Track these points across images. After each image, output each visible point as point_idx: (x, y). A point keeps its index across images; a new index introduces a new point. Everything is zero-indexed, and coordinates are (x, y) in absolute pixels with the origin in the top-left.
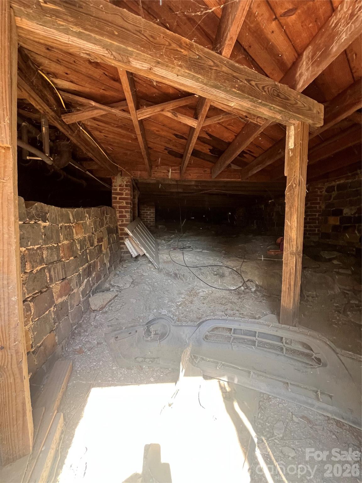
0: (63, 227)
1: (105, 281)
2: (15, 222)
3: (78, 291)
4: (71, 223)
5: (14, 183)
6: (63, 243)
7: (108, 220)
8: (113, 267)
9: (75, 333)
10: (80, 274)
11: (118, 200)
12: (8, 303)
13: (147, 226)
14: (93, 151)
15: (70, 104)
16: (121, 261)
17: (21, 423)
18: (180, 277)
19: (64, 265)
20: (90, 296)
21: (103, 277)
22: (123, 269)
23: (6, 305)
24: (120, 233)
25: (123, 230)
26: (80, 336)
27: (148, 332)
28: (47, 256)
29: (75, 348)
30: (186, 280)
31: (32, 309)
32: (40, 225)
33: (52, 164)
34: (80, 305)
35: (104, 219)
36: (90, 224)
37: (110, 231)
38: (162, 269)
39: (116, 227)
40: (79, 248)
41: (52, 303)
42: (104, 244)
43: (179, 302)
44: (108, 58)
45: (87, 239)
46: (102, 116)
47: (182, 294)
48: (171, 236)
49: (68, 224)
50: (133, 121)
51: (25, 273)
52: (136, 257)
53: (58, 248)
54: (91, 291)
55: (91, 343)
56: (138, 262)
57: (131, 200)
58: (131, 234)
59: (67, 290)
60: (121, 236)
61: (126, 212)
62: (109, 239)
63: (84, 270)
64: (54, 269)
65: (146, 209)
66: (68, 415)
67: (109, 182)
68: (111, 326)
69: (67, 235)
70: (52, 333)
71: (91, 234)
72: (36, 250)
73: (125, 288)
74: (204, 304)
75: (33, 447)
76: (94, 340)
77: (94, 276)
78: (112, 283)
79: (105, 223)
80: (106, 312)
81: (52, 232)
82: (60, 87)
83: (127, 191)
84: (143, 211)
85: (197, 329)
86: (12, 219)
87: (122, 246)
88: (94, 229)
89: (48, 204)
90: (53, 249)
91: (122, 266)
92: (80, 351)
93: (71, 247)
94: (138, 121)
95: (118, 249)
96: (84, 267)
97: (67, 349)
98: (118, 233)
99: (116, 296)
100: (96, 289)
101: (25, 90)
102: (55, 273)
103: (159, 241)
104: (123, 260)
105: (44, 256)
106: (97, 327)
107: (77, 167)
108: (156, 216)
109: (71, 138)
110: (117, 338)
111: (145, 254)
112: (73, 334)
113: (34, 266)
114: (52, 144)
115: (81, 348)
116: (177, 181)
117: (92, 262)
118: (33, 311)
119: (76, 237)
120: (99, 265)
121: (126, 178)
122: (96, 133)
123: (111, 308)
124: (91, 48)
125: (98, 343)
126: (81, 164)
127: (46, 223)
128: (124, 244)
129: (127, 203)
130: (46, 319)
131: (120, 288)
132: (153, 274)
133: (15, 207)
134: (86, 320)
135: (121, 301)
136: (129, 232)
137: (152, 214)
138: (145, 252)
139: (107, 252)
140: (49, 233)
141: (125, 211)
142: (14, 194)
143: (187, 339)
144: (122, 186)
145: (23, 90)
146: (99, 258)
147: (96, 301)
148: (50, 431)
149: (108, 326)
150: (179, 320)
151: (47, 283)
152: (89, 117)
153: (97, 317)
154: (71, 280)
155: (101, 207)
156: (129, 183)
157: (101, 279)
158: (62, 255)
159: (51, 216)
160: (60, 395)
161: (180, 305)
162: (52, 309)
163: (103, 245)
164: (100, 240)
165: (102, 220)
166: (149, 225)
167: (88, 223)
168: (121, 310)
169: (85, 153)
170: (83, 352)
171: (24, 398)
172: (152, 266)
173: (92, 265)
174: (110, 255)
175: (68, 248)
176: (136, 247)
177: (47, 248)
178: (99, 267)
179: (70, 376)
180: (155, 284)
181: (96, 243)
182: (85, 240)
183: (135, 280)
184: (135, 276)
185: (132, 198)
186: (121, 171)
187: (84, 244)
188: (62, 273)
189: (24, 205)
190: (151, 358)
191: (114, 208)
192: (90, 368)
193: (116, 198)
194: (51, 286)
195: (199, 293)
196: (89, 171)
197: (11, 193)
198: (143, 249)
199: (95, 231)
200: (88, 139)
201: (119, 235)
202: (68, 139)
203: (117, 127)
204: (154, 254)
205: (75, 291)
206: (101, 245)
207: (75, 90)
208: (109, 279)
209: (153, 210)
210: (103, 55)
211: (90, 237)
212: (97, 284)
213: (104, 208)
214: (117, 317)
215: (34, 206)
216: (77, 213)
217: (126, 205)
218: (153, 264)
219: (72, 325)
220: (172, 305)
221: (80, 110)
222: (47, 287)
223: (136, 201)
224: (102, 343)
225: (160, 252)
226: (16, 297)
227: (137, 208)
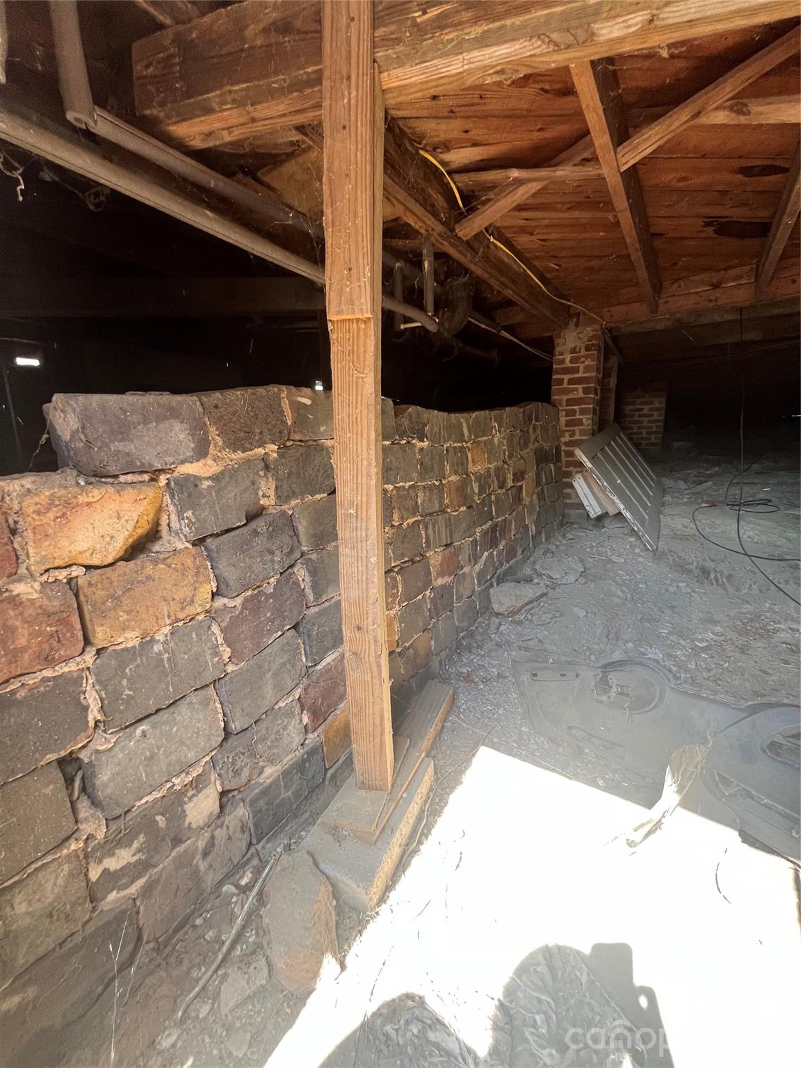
0: (451, 450)
1: (524, 561)
2: (376, 440)
3: (471, 572)
4: (464, 441)
5: (375, 377)
6: (450, 479)
7: (539, 431)
8: (543, 535)
9: (461, 645)
10: (475, 540)
11: (565, 385)
12: (367, 566)
13: (637, 445)
14: (514, 282)
15: (471, 193)
16: (562, 525)
17: (379, 743)
18: (716, 579)
19: (450, 520)
20: (491, 585)
21: (520, 552)
22: (564, 542)
23: (364, 568)
24: (564, 463)
25: (571, 454)
26: (469, 652)
27: (604, 684)
28: (424, 501)
29: (460, 670)
30: (738, 590)
31: (400, 586)
32: (414, 445)
33: (438, 330)
34: (473, 597)
35: (531, 431)
36: (501, 443)
37: (542, 457)
38: (663, 553)
39: (557, 448)
40: (476, 490)
41: (428, 583)
42: (527, 485)
43: (701, 641)
44: (542, 55)
45: (493, 474)
46: (535, 195)
47: (716, 623)
48: (707, 469)
49: (460, 444)
50: (608, 179)
51: (393, 526)
52: (600, 519)
53: (440, 488)
54: (496, 575)
55: (487, 670)
56: (603, 530)
57: (598, 382)
58: (589, 465)
59: (451, 567)
60: (567, 469)
61: (583, 412)
62: (538, 475)
63: (485, 534)
64: (434, 525)
65: (638, 401)
66: (441, 769)
67: (548, 345)
68: (526, 649)
69: (457, 464)
70: (426, 633)
71: (500, 463)
72: (408, 490)
73: (564, 581)
74: (787, 662)
75: (392, 786)
76: (494, 667)
77: (502, 547)
78: (537, 567)
79: (532, 440)
80: (520, 623)
81: (432, 459)
82: (454, 166)
83: (588, 362)
84: (632, 407)
85: (746, 717)
86: (373, 436)
87: (568, 491)
88: (507, 453)
89: (427, 408)
90: (433, 490)
91: (564, 535)
92: (468, 678)
93: (462, 488)
94: (621, 174)
95: (558, 498)
96: (483, 527)
97: (447, 667)
98: (561, 462)
99: (544, 595)
100: (506, 573)
101: (399, 201)
102: (434, 532)
103: (668, 482)
104: (567, 523)
105: (419, 501)
106: (501, 646)
107: (483, 326)
108: (666, 417)
109: (472, 267)
110: (535, 675)
111: (620, 513)
112: (459, 646)
113: (405, 516)
114: (439, 289)
115: (469, 674)
116: (741, 310)
117: (499, 519)
118: (400, 589)
119: (472, 468)
120: (513, 527)
121: (589, 331)
122: (522, 240)
123: (530, 617)
124: (504, 56)
125: (499, 675)
126: (492, 319)
127: (424, 442)
128: (573, 487)
129: (586, 391)
130: (418, 607)
131: (555, 581)
132: (638, 563)
133: (376, 418)
134: (482, 627)
135: (553, 607)
136: (584, 459)
137: (655, 414)
138: (622, 507)
139: (531, 502)
140: (427, 461)
141: (581, 410)
142: (376, 395)
143: (708, 733)
144: (577, 350)
145: (395, 203)
146: (514, 513)
147: (504, 597)
148: (414, 776)
149: (520, 648)
150: (693, 682)
151: (422, 548)
152: (506, 210)
153: (502, 628)
154: (460, 548)
155: (526, 406)
156: (594, 342)
157: (515, 556)
158: (447, 501)
159: (432, 430)
160: (431, 732)
161: (704, 649)
162: (428, 593)
163: (524, 486)
164: (519, 476)
165: (525, 433)
166: (644, 442)
167: (496, 440)
168: (551, 624)
169: (498, 291)
170: (473, 681)
171: (382, 709)
172: (638, 543)
173: (499, 524)
174: (538, 509)
175: (458, 489)
176: (601, 495)
177: (424, 487)
178: (513, 533)
179: (448, 713)
180: (641, 586)
181: (510, 483)
182: (489, 476)
183: (589, 569)
184: (590, 560)
185: (601, 376)
186: (578, 315)
187: (486, 483)
188: (446, 533)
189: (393, 413)
190: (606, 741)
191: (555, 406)
192: (482, 712)
193: (561, 382)
194: (428, 555)
195: (776, 631)
196: (507, 329)
197: (371, 394)
198: (617, 501)
199: (510, 457)
200: (506, 259)
201: (561, 467)
202: (467, 271)
203: (569, 209)
204: (647, 514)
205: (466, 570)
206: (521, 486)
207: (483, 160)
208: (532, 559)
209: (659, 403)
210: (530, 56)
211: (498, 469)
212: (508, 565)
213: (532, 406)
214: (541, 638)
215: (406, 414)
216: (477, 420)
217: (584, 396)
218: (639, 538)
219: (458, 630)
220: (679, 644)
221: (489, 200)
222: (421, 555)
223: (613, 382)
224: (507, 677)
225: (668, 510)
226: (375, 558)
227: (613, 401)
